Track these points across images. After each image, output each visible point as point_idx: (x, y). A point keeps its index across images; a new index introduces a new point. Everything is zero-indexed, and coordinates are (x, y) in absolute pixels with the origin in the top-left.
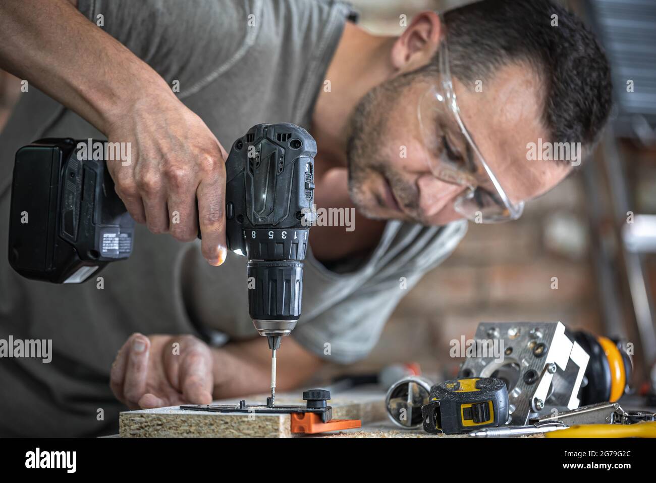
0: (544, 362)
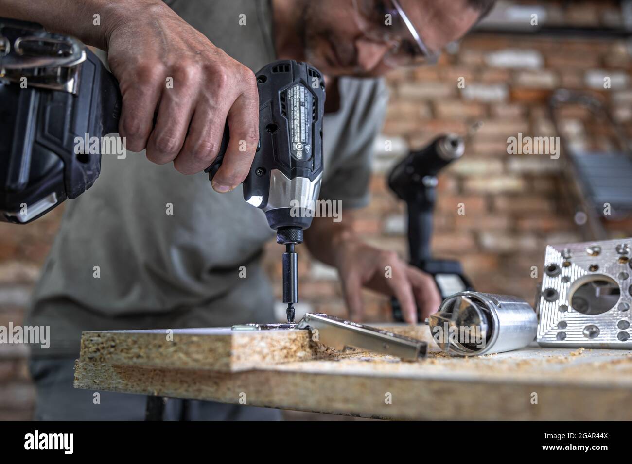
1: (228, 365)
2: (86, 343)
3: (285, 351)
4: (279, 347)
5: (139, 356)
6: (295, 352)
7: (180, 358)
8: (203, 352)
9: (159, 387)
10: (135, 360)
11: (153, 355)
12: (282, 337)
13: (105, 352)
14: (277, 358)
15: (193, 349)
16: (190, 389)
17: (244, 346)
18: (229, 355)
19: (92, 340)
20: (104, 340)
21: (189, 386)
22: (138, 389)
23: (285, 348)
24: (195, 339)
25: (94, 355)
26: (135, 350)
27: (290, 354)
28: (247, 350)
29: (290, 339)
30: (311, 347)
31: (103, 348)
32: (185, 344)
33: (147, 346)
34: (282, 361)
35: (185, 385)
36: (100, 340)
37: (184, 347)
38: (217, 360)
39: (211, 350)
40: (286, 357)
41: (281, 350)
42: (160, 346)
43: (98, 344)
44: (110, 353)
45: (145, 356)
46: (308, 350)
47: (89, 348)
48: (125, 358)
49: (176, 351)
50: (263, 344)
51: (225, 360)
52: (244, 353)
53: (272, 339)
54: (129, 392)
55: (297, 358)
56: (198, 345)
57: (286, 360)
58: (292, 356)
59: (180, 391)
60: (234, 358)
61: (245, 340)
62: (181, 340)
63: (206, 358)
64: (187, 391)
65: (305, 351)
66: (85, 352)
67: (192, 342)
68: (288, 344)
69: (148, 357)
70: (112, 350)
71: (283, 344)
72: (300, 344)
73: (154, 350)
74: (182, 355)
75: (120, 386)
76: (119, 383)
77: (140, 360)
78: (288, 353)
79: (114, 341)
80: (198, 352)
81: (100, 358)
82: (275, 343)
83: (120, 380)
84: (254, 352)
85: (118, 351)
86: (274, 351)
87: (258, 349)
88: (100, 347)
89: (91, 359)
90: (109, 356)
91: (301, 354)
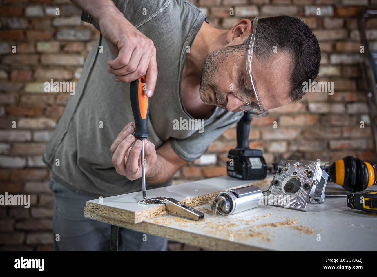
0: (312, 180)
1: (134, 221)
2: (88, 205)
3: (155, 214)
4: (152, 213)
5: (106, 214)
6: (159, 213)
7: (119, 217)
8: (126, 216)
9: (114, 222)
10: (105, 214)
11: (110, 214)
12: (154, 209)
13: (95, 210)
14: (152, 217)
15: (123, 214)
16: (124, 224)
17: (139, 215)
18: (134, 218)
19: (90, 205)
20: (94, 205)
21: (123, 223)
22: (106, 221)
23: (155, 212)
24: (124, 211)
25: (91, 210)
26: (104, 211)
27: (157, 214)
28: (140, 216)
29: (157, 209)
30: (166, 210)
31: (94, 208)
32: (120, 212)
33: (108, 210)
34: (154, 217)
35: (122, 223)
36: (93, 205)
37: (120, 213)
38: (130, 219)
39: (129, 216)
40: (156, 215)
41: (154, 213)
42: (113, 211)
43: (92, 207)
44: (97, 211)
45: (108, 214)
46: (165, 211)
47: (89, 207)
48: (102, 213)
49: (117, 214)
50: (146, 213)
51: (132, 220)
52: (139, 217)
53: (150, 211)
54: (103, 222)
55: (160, 215)
56: (124, 213)
57: (156, 217)
58: (158, 215)
59: (120, 224)
60: (136, 219)
61: (140, 213)
62: (119, 211)
63: (127, 218)
64: (122, 225)
65: (164, 212)
66: (88, 208)
67: (123, 212)
68: (156, 211)
69: (109, 214)
70: (97, 209)
71: (154, 211)
72: (162, 210)
73: (111, 213)
74: (120, 216)
75: (100, 220)
76: (100, 218)
77: (106, 215)
78: (156, 214)
79: (97, 206)
80: (124, 216)
81: (93, 212)
82: (151, 212)
83: (100, 217)
84: (143, 216)
85: (99, 210)
86: (151, 214)
87: (144, 215)
88: (93, 207)
89: (90, 211)
90: (96, 211)
91: (162, 213)
